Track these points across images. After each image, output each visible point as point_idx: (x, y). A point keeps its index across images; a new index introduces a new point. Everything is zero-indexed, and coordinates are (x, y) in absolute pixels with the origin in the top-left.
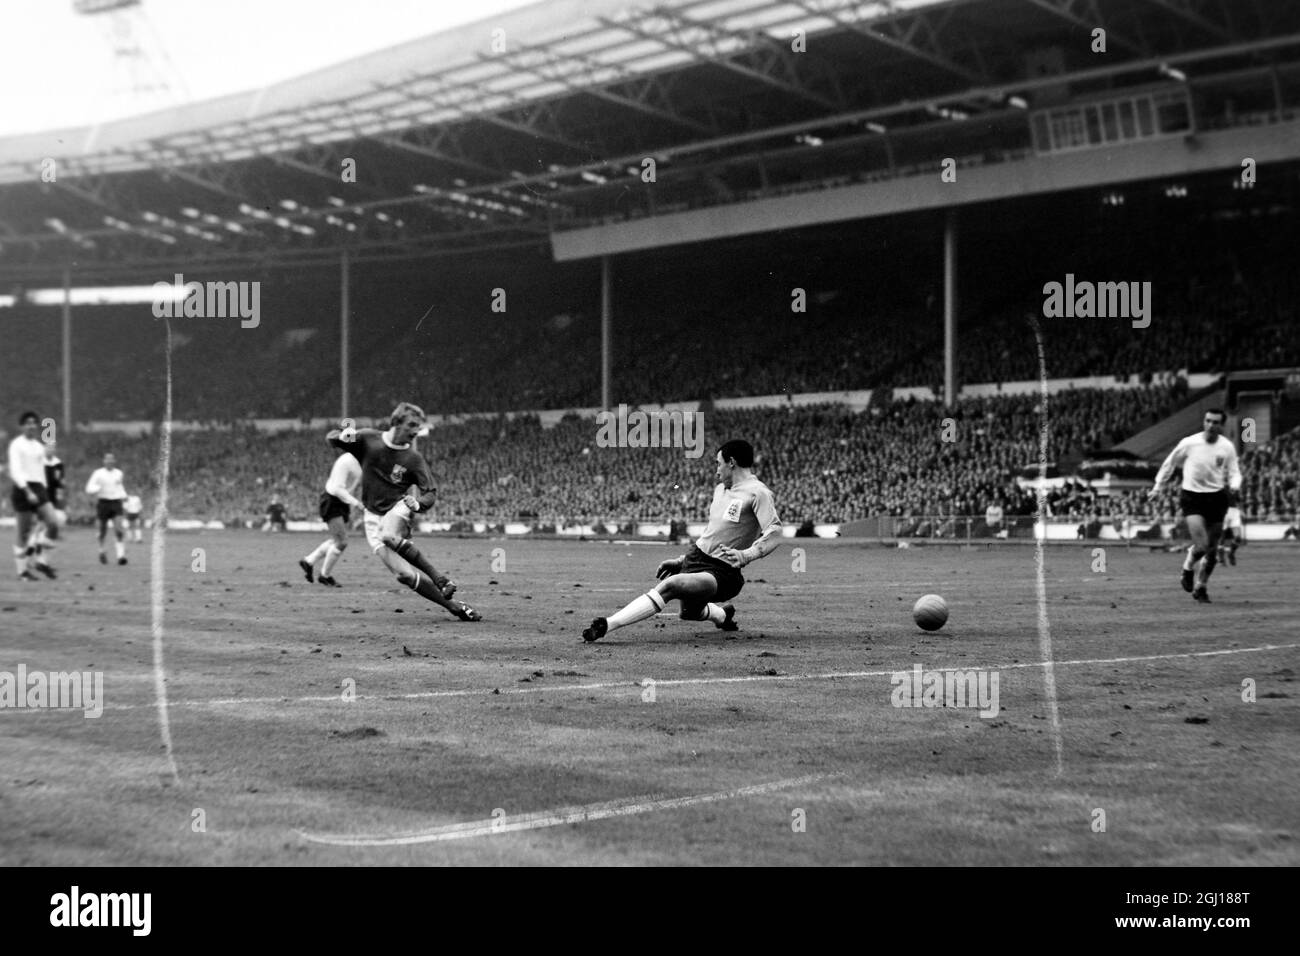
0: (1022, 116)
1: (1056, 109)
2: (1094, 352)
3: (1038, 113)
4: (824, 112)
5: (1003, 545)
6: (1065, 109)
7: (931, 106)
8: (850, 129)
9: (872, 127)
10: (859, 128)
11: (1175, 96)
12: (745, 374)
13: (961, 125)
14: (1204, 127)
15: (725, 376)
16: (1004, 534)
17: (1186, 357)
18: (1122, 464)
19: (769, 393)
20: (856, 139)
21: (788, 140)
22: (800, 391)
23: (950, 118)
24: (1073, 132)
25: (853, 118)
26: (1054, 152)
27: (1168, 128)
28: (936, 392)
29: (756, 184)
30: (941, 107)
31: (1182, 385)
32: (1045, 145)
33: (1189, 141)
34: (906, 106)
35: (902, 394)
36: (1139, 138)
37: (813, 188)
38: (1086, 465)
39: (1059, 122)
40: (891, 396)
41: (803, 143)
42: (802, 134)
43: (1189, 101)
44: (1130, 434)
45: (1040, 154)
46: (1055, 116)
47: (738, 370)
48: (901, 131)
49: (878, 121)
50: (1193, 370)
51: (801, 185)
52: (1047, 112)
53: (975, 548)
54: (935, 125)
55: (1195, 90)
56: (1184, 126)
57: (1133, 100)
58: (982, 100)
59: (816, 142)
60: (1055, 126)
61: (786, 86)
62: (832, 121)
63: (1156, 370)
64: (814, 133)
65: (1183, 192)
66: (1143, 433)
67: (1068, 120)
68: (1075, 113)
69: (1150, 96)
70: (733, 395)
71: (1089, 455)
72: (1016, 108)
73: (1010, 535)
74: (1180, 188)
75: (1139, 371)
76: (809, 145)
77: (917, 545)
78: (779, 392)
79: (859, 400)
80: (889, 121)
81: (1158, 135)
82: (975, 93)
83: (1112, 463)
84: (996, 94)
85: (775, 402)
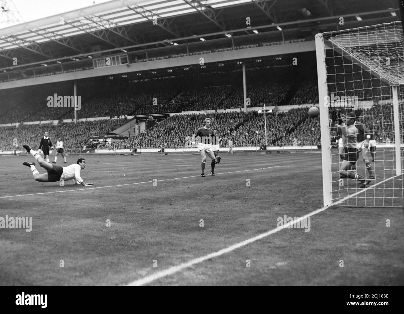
0: (91, 60)
1: (99, 59)
2: (107, 111)
3: (94, 59)
4: (47, 59)
5: (89, 154)
6: (100, 58)
7: (71, 57)
8: (53, 63)
9: (58, 62)
10: (55, 62)
11: (124, 56)
12: (30, 117)
13: (78, 62)
14: (131, 63)
15: (26, 117)
16: (88, 152)
17: (127, 112)
18: (114, 136)
19: (35, 121)
20: (54, 65)
21: (40, 65)
22: (43, 120)
23: (75, 60)
24: (102, 63)
25: (54, 60)
26: (98, 68)
27: (123, 63)
28: (73, 120)
29: (32, 74)
30: (73, 58)
31: (126, 119)
32: (96, 66)
33: (127, 65)
34: (65, 58)
35: (65, 121)
36: (117, 65)
37: (45, 76)
38: (106, 136)
39: (99, 61)
40: (63, 121)
41: (43, 65)
42: (43, 63)
43: (127, 57)
44: (115, 129)
45: (95, 68)
46: (98, 60)
47: (29, 116)
48: (64, 63)
49: (59, 61)
50: (128, 115)
51: (43, 75)
52: (97, 59)
53: (82, 155)
54: (72, 62)
55: (129, 55)
56: (126, 62)
57: (115, 56)
58: (82, 57)
59: (46, 65)
60: (98, 62)
61: (39, 53)
62: (49, 61)
63: (121, 115)
64: (45, 63)
65: (126, 76)
66: (118, 129)
67: (101, 61)
68: (103, 59)
69: (119, 56)
70: (28, 121)
71: (106, 134)
72: (90, 58)
73: (90, 152)
74: (125, 75)
75: (117, 115)
76: (44, 66)
77: (70, 155)
78: (38, 120)
79: (56, 122)
80: (63, 61)
81: (121, 64)
82: (81, 55)
83: (112, 136)
84: (86, 55)
85: (37, 123)
